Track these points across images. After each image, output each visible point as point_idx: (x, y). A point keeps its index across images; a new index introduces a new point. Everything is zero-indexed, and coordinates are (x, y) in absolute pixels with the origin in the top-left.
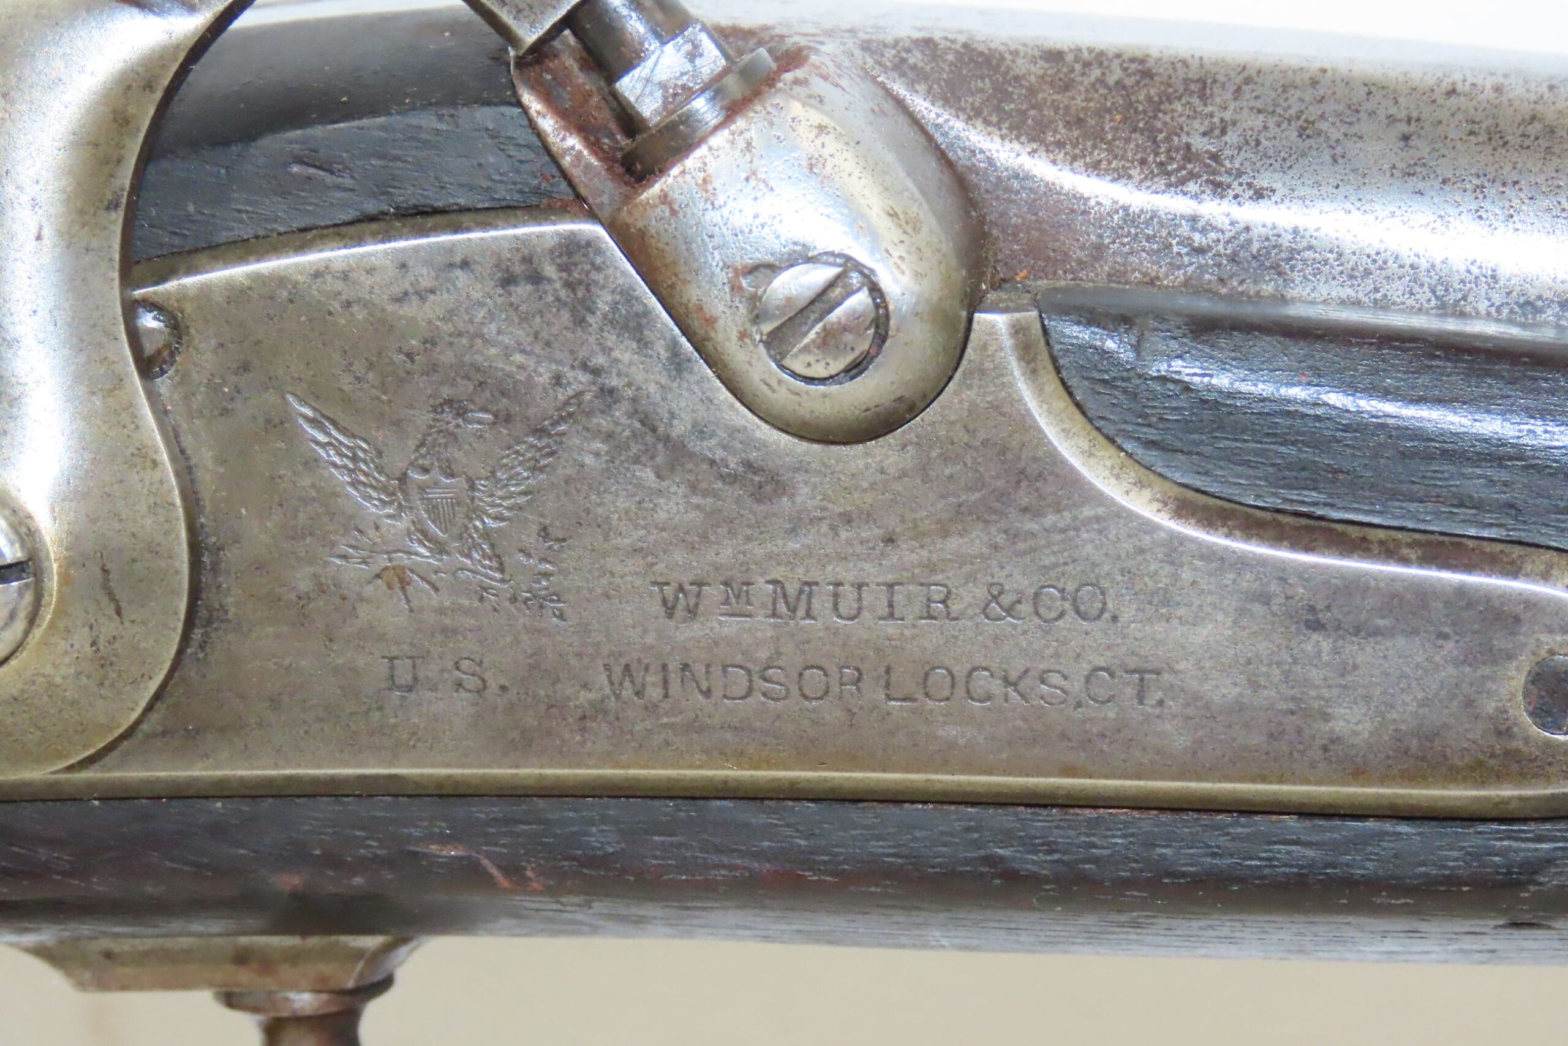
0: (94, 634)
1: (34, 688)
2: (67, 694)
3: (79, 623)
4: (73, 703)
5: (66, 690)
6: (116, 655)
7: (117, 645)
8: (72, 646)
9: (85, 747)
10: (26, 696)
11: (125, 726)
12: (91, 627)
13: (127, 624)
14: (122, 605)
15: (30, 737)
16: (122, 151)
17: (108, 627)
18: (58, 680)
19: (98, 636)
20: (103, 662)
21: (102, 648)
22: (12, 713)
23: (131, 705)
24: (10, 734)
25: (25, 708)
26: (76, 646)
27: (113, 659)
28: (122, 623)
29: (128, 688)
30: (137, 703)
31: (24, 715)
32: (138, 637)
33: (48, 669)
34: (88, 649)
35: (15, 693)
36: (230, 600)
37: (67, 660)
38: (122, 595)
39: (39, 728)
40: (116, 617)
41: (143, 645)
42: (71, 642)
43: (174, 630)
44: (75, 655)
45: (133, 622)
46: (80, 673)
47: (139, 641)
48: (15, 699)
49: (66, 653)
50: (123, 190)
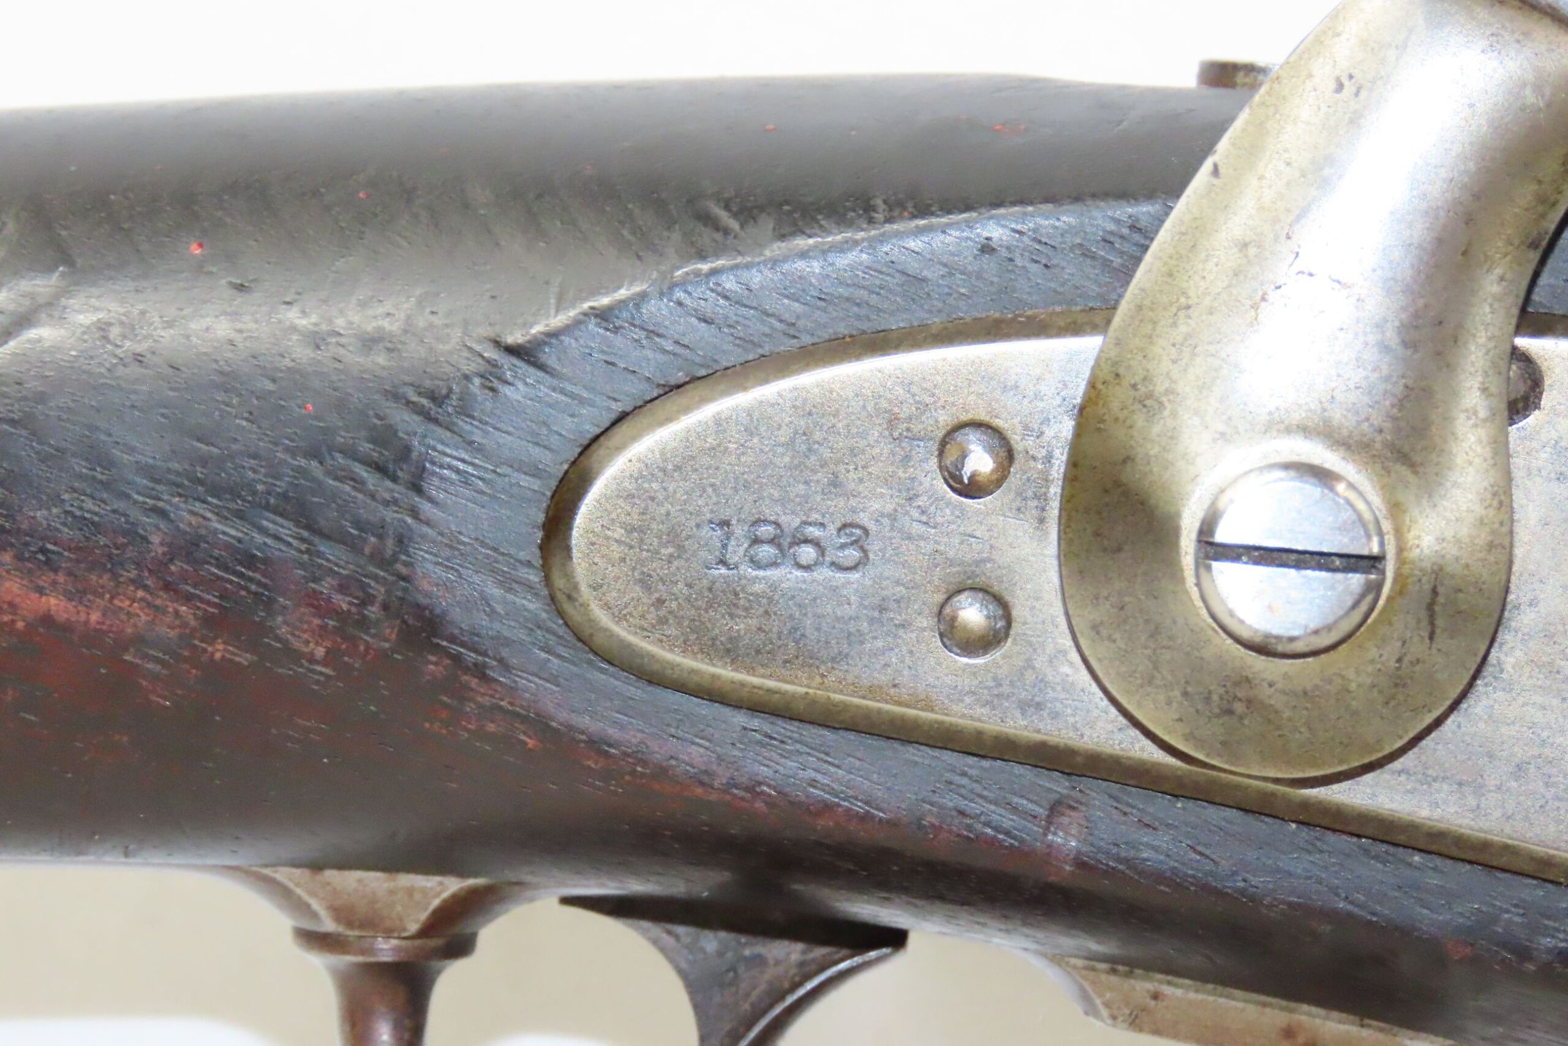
0: (1404, 651)
1: (1328, 687)
2: (1354, 703)
3: (1395, 635)
4: (1355, 713)
5: (1354, 699)
6: (1412, 678)
7: (1418, 668)
8: (1381, 656)
9: (1341, 762)
10: (1317, 693)
11: (1387, 750)
12: (1404, 643)
13: (1434, 651)
14: (1438, 631)
15: (1297, 736)
16: (1559, 196)
17: (1418, 648)
18: (1353, 686)
19: (1405, 654)
20: (1398, 681)
21: (1404, 666)
22: (1295, 707)
23: (1400, 732)
24: (1279, 728)
25: (1309, 706)
26: (1384, 658)
27: (1409, 681)
28: (1430, 648)
29: (1408, 714)
30: (1406, 732)
31: (1305, 712)
32: (1437, 667)
33: (1350, 674)
34: (1393, 664)
35: (1309, 687)
36: (1511, 660)
37: (1370, 669)
38: (1440, 622)
39: (1310, 729)
40: (1428, 641)
41: (1439, 676)
42: (1381, 652)
43: (1468, 670)
44: (1379, 666)
45: (1439, 650)
46: (1374, 686)
47: (1436, 671)
48: (1305, 693)
49: (1372, 661)
50: (1546, 233)
